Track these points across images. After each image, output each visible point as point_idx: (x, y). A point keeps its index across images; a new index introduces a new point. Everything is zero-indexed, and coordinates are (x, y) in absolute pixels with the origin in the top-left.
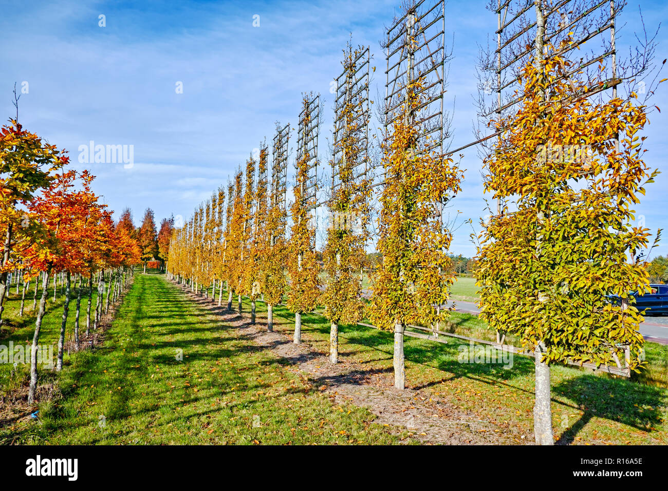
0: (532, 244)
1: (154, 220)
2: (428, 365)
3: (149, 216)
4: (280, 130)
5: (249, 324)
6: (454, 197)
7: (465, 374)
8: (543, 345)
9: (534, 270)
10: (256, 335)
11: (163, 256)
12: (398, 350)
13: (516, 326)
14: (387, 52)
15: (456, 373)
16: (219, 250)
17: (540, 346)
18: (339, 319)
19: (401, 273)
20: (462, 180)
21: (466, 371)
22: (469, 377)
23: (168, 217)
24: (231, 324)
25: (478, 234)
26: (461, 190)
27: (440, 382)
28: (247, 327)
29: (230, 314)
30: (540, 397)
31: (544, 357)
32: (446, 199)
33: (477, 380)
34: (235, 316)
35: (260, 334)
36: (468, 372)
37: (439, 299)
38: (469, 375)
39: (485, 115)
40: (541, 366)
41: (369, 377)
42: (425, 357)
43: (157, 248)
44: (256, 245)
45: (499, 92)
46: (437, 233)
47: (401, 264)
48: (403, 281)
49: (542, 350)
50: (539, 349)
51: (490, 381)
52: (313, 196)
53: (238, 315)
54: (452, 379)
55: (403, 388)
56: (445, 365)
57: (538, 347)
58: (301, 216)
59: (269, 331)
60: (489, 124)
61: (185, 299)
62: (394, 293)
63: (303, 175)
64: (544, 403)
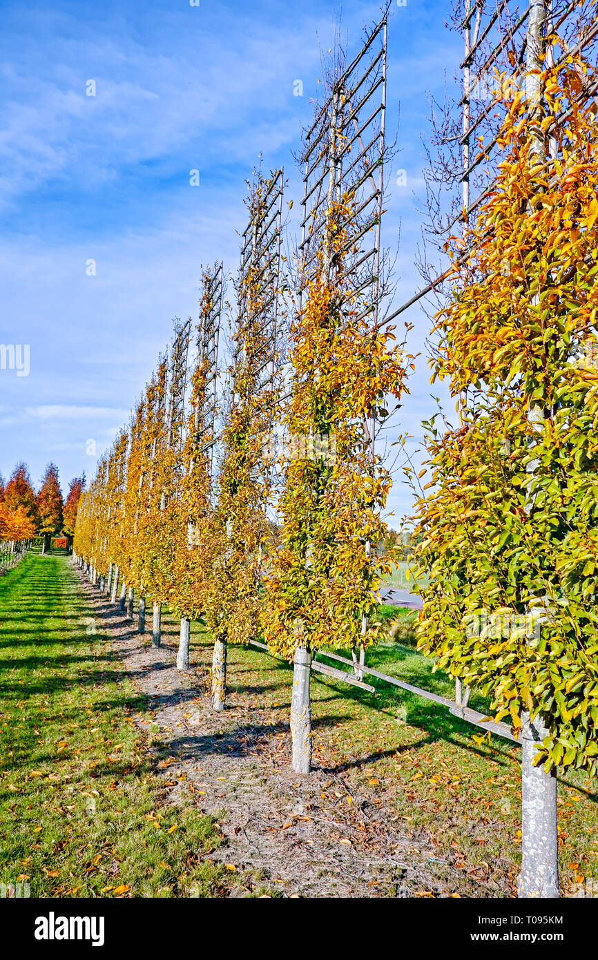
0: (515, 481)
1: (59, 480)
2: (390, 714)
3: (52, 474)
4: (180, 330)
5: (134, 633)
6: (398, 406)
7: (446, 735)
8: (539, 723)
9: (516, 541)
10: (133, 652)
11: (69, 530)
12: (300, 698)
13: (480, 673)
14: (306, 168)
15: (431, 732)
16: (117, 521)
17: (531, 726)
18: (225, 632)
19: (308, 553)
20: (409, 371)
21: (451, 727)
22: (451, 741)
23: (80, 476)
24: (109, 632)
25: (419, 469)
26: (408, 391)
27: (391, 753)
28: (129, 639)
29: (121, 615)
30: (532, 852)
31: (540, 754)
32: (384, 413)
33: (463, 746)
34: (123, 619)
35: (138, 651)
36: (454, 730)
37: (363, 603)
38: (454, 736)
39: (440, 231)
40: (534, 774)
41: (267, 739)
42: (391, 696)
43: (61, 518)
44: (148, 510)
45: (466, 179)
46: (365, 475)
47: (308, 536)
48: (310, 567)
49: (536, 733)
50: (530, 733)
51: (488, 751)
52: (210, 426)
53: (128, 617)
54: (418, 745)
55: (306, 770)
56: (419, 714)
57: (527, 727)
58: (194, 460)
59: (154, 646)
60: (446, 245)
61: (73, 592)
62: (293, 589)
63: (199, 395)
64: (541, 868)
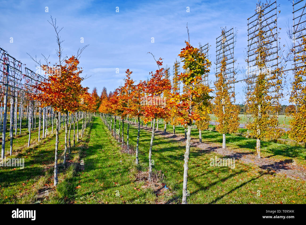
3: (105, 90)
52: (233, 77)
